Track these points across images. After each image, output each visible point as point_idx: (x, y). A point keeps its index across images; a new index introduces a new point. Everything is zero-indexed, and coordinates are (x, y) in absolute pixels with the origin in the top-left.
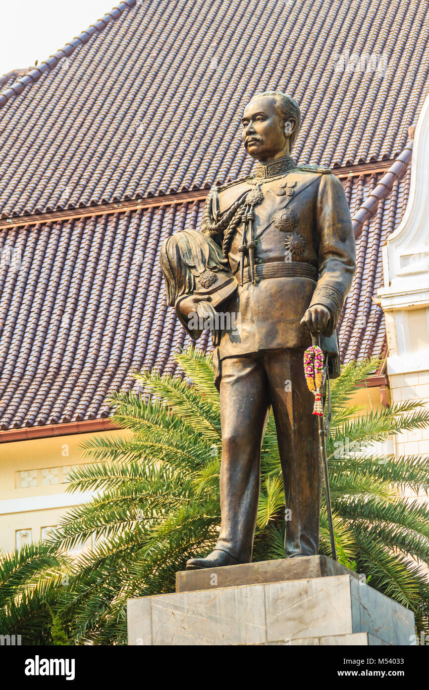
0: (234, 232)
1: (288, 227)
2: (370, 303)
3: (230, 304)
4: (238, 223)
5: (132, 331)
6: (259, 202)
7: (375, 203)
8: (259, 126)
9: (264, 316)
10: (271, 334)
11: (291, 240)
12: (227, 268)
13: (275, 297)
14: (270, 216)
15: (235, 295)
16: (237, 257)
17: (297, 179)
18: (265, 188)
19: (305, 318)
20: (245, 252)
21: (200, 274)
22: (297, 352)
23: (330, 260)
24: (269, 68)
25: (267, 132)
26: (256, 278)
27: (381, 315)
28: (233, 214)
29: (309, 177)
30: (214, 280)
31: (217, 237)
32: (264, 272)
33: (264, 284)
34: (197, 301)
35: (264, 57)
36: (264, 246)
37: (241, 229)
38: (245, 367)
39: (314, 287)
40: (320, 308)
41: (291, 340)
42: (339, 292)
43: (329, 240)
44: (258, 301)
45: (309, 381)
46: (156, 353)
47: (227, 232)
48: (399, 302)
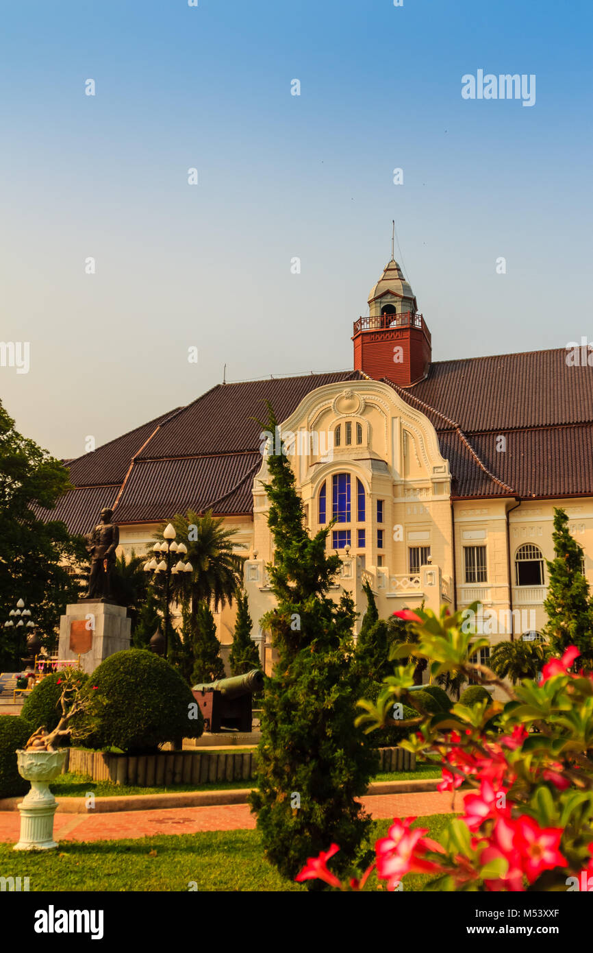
11: (105, 538)
19: (105, 553)
27: (253, 496)
32: (100, 543)
33: (100, 546)
36: (100, 539)
39: (108, 547)
48: (257, 493)
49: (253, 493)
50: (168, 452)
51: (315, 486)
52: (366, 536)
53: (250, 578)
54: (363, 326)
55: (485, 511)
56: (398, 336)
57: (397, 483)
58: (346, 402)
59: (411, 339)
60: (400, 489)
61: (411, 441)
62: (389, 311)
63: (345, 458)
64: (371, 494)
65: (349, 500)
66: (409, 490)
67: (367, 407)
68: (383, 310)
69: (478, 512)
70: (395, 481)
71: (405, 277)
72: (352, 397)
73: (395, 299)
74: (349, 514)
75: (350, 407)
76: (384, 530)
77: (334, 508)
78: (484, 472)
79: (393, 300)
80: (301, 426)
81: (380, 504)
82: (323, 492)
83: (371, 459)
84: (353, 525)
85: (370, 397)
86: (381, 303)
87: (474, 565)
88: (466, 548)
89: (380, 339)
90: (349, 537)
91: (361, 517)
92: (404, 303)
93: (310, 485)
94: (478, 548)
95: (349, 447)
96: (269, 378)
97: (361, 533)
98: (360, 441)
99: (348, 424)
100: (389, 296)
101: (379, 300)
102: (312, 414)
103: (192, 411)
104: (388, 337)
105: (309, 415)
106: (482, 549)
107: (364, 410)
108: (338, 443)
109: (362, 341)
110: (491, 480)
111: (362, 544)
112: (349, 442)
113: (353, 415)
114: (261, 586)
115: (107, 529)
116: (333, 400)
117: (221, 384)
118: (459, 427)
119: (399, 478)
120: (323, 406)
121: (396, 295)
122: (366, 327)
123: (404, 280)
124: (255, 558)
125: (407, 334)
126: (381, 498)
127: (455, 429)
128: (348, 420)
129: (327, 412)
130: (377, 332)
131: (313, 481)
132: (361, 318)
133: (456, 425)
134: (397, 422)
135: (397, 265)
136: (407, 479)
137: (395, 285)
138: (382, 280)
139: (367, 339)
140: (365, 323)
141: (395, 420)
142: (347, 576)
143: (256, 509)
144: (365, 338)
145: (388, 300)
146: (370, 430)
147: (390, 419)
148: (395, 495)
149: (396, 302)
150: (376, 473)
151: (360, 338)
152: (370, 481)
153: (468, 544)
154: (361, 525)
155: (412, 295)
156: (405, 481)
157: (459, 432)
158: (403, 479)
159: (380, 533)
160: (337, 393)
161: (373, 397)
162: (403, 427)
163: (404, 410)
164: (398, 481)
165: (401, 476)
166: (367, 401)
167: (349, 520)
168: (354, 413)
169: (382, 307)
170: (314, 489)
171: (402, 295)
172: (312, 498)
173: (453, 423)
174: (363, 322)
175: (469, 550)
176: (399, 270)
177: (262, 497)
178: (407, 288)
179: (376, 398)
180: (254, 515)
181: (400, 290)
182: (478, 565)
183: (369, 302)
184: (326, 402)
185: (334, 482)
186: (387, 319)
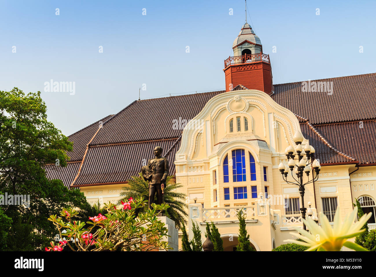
0: (152, 166)
1: (160, 166)
2: (173, 163)
3: (151, 177)
4: (153, 165)
5: (130, 166)
6: (156, 162)
7: (175, 145)
8: (156, 151)
9: (156, 179)
10: (157, 182)
11: (160, 168)
12: (151, 172)
13: (157, 176)
14: (157, 165)
15: (152, 176)
16: (153, 170)
17: (161, 159)
18: (157, 160)
19: (162, 180)
20: (154, 170)
21: (147, 172)
22: (160, 184)
23: (166, 171)
24: (157, 118)
25: (157, 152)
26: (155, 173)
27: (175, 165)
28: (152, 164)
29: (163, 159)
30: (149, 173)
31: (150, 167)
32: (156, 173)
33: (156, 174)
34: (146, 176)
35: (156, 116)
36: (156, 169)
37: (153, 166)
38: (153, 186)
39: (163, 175)
40: (164, 178)
41: (160, 183)
42: (166, 176)
43: (165, 168)
44: (155, 177)
45: (162, 189)
46: (134, 170)
47: (151, 166)
48: (178, 164)
49: (176, 164)
50: (110, 140)
51: (220, 157)
52: (257, 191)
53: (193, 216)
54: (231, 62)
55: (335, 174)
56: (255, 68)
57: (273, 156)
58: (236, 104)
59: (263, 69)
60: (276, 159)
61: (282, 129)
62: (247, 53)
63: (239, 139)
64: (260, 162)
65: (244, 166)
66: (282, 160)
67: (251, 106)
68: (243, 53)
69: (330, 174)
70: (272, 154)
71: (255, 33)
72: (240, 100)
73: (251, 45)
74: (245, 176)
75: (239, 107)
76: (269, 186)
77: (234, 172)
78: (331, 149)
79: (249, 46)
80: (206, 120)
81: (265, 168)
82: (226, 161)
83: (257, 140)
84: (248, 183)
85: (253, 100)
86: (241, 48)
87: (329, 210)
88: (323, 199)
89: (243, 69)
90: (246, 191)
91: (253, 178)
92: (256, 48)
93: (217, 157)
94: (331, 198)
95: (239, 132)
96: (169, 96)
97: (254, 188)
98: (246, 129)
99: (238, 118)
100: (247, 44)
101: (240, 46)
102: (214, 112)
103: (121, 116)
104: (248, 69)
105: (212, 112)
106: (334, 200)
107: (249, 109)
108: (232, 130)
109: (232, 71)
110: (337, 153)
111: (254, 195)
112: (239, 129)
113: (241, 112)
114: (201, 222)
115: (161, 162)
116: (227, 103)
117: (138, 100)
118: (308, 120)
119: (275, 152)
120: (221, 107)
121: (251, 43)
122: (233, 62)
123: (255, 34)
124: (195, 203)
125: (261, 66)
126: (266, 165)
127: (305, 122)
128: (238, 115)
129: (224, 110)
130: (241, 66)
131: (218, 154)
132: (230, 57)
133: (306, 120)
134: (271, 116)
135: (249, 26)
136: (281, 153)
137: (250, 38)
138: (241, 34)
139: (235, 70)
140: (233, 60)
141: (270, 115)
142: (263, 214)
143: (177, 175)
144: (233, 69)
145: (246, 46)
146: (253, 121)
147: (267, 114)
148: (273, 164)
149: (251, 47)
150: (262, 148)
151: (230, 69)
152: (258, 154)
153: (325, 195)
154: (254, 183)
155: (261, 43)
156: (279, 154)
157: (308, 124)
158: (278, 153)
159: (266, 188)
160: (230, 98)
161: (255, 100)
162: (276, 119)
163: (276, 108)
164: (274, 154)
165: (276, 151)
166: (251, 103)
167: (245, 180)
168: (242, 111)
169: (242, 50)
170: (220, 160)
171: (255, 43)
172: (218, 165)
173: (304, 119)
174: (231, 59)
175: (325, 200)
176: (251, 29)
177: (182, 166)
178: (257, 39)
179: (257, 101)
180: (176, 177)
181: (254, 40)
182: (332, 210)
183: (233, 48)
184: (223, 104)
185: (233, 155)
186: (247, 57)
